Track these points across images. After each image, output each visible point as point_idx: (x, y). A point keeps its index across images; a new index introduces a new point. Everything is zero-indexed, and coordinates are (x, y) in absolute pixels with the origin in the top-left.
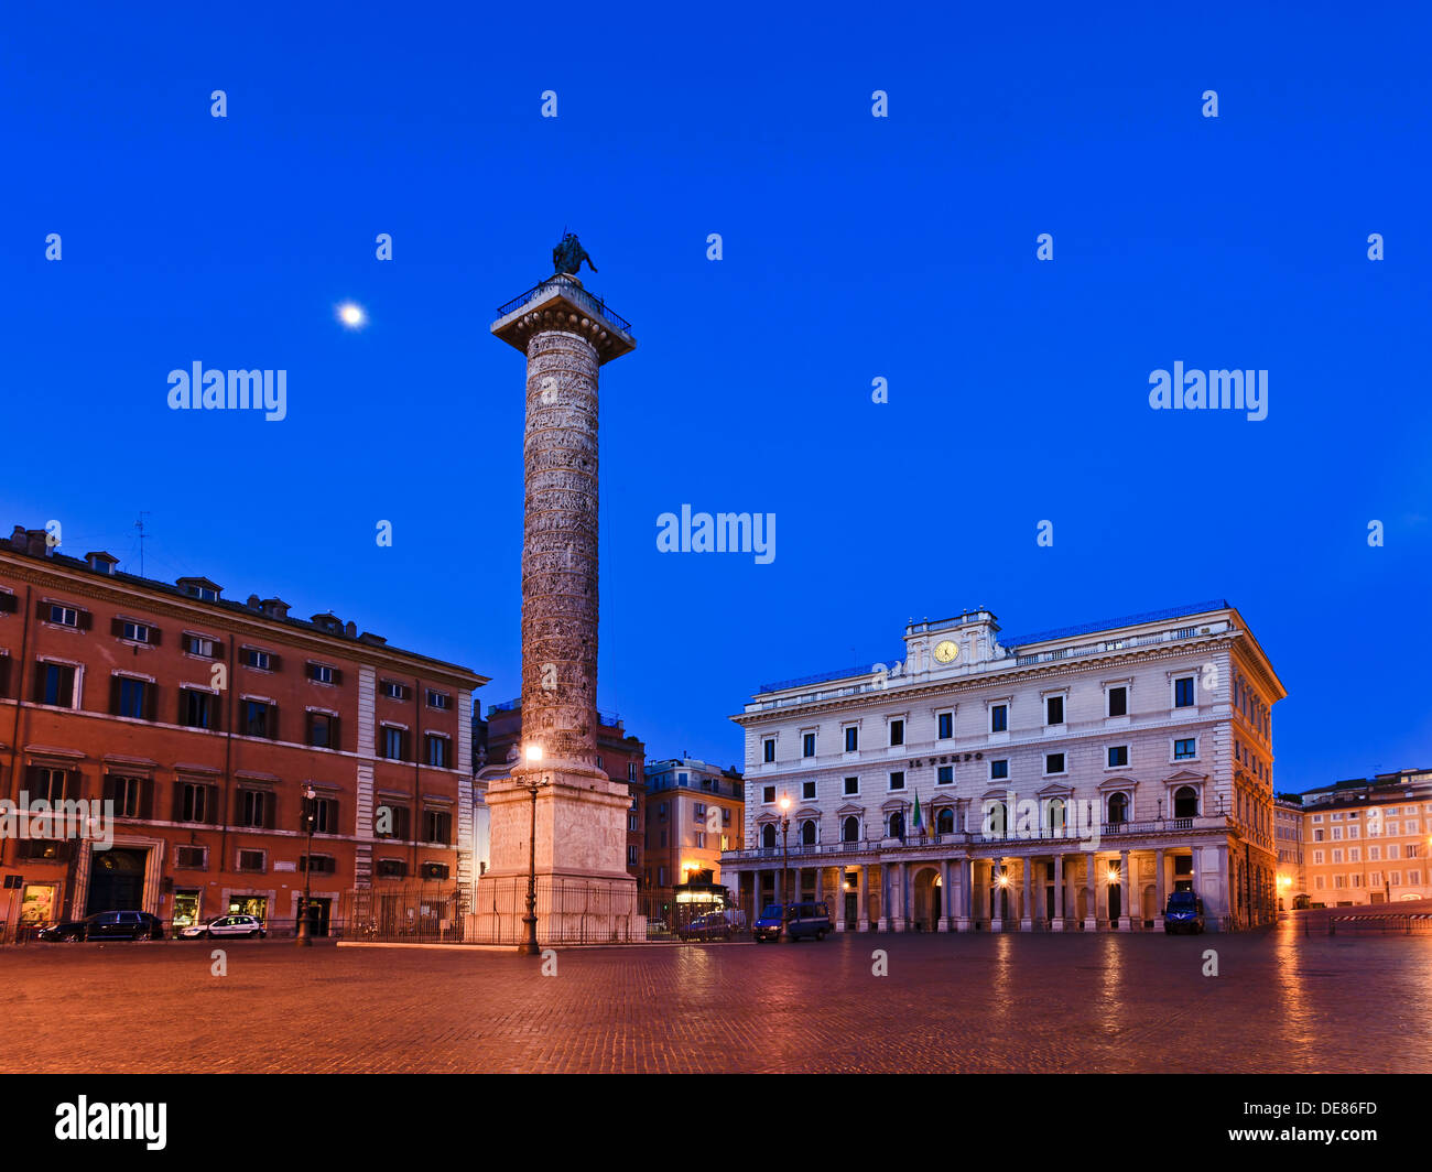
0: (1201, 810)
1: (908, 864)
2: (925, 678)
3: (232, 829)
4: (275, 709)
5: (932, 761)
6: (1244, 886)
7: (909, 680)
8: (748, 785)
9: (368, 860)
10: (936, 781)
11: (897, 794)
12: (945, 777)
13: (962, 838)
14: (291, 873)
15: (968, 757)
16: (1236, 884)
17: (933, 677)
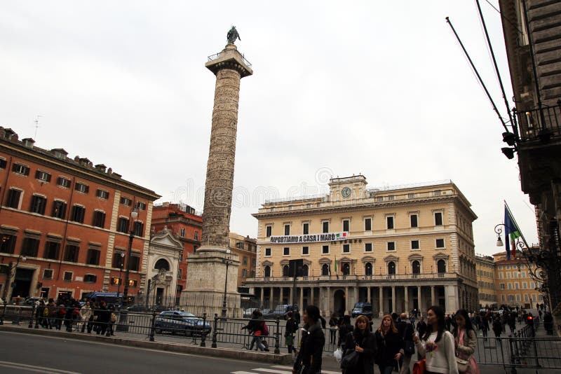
0: (447, 270)
1: (331, 288)
2: (338, 204)
3: (63, 262)
4: (84, 209)
5: (341, 242)
6: (465, 302)
7: (331, 204)
8: (258, 247)
9: (108, 277)
10: (342, 250)
11: (326, 256)
12: (346, 249)
13: (354, 278)
14: (81, 282)
15: (356, 241)
16: (462, 301)
17: (342, 204)
